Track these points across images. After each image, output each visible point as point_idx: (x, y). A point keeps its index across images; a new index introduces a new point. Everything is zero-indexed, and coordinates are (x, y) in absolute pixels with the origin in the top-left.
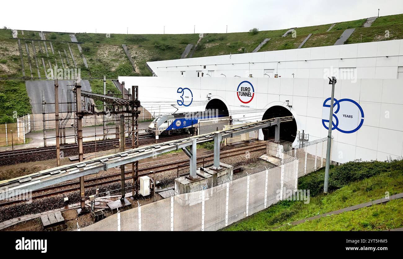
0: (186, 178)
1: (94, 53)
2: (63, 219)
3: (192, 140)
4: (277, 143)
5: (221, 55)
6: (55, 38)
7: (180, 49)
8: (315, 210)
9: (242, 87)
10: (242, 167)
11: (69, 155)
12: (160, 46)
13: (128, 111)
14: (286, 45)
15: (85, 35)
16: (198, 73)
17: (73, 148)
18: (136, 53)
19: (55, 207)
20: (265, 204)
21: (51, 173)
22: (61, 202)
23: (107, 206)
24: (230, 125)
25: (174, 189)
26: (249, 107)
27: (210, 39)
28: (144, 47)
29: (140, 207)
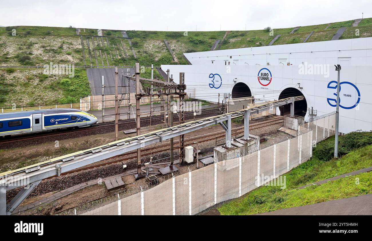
0: (223, 147)
1: (141, 46)
2: (123, 184)
3: (227, 116)
4: (293, 118)
5: (243, 47)
6: (110, 35)
7: (210, 43)
8: (333, 172)
9: (261, 73)
10: (265, 137)
11: (123, 129)
12: (194, 41)
13: (176, 93)
14: (294, 40)
15: (134, 32)
16: (226, 62)
17: (126, 124)
18: (175, 46)
19: (116, 173)
20: (288, 168)
21: (118, 145)
22: (120, 169)
23: (159, 171)
24: (253, 103)
25: (213, 157)
26: (267, 89)
27: (233, 35)
28: (181, 41)
29: (191, 172)
